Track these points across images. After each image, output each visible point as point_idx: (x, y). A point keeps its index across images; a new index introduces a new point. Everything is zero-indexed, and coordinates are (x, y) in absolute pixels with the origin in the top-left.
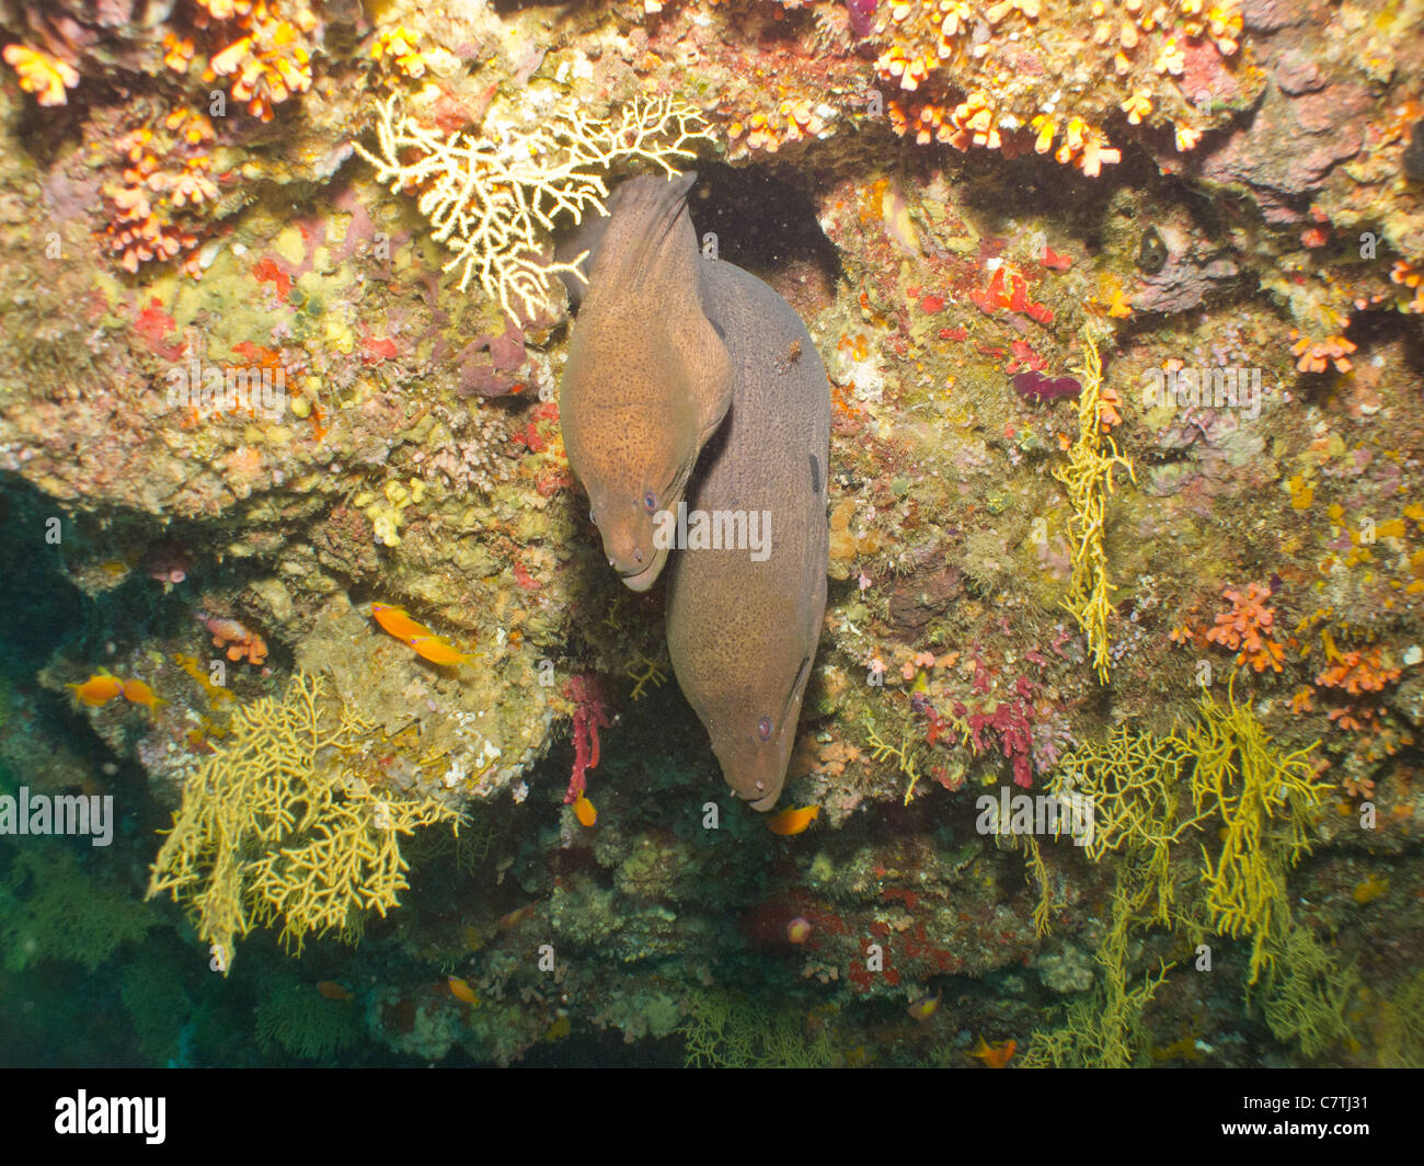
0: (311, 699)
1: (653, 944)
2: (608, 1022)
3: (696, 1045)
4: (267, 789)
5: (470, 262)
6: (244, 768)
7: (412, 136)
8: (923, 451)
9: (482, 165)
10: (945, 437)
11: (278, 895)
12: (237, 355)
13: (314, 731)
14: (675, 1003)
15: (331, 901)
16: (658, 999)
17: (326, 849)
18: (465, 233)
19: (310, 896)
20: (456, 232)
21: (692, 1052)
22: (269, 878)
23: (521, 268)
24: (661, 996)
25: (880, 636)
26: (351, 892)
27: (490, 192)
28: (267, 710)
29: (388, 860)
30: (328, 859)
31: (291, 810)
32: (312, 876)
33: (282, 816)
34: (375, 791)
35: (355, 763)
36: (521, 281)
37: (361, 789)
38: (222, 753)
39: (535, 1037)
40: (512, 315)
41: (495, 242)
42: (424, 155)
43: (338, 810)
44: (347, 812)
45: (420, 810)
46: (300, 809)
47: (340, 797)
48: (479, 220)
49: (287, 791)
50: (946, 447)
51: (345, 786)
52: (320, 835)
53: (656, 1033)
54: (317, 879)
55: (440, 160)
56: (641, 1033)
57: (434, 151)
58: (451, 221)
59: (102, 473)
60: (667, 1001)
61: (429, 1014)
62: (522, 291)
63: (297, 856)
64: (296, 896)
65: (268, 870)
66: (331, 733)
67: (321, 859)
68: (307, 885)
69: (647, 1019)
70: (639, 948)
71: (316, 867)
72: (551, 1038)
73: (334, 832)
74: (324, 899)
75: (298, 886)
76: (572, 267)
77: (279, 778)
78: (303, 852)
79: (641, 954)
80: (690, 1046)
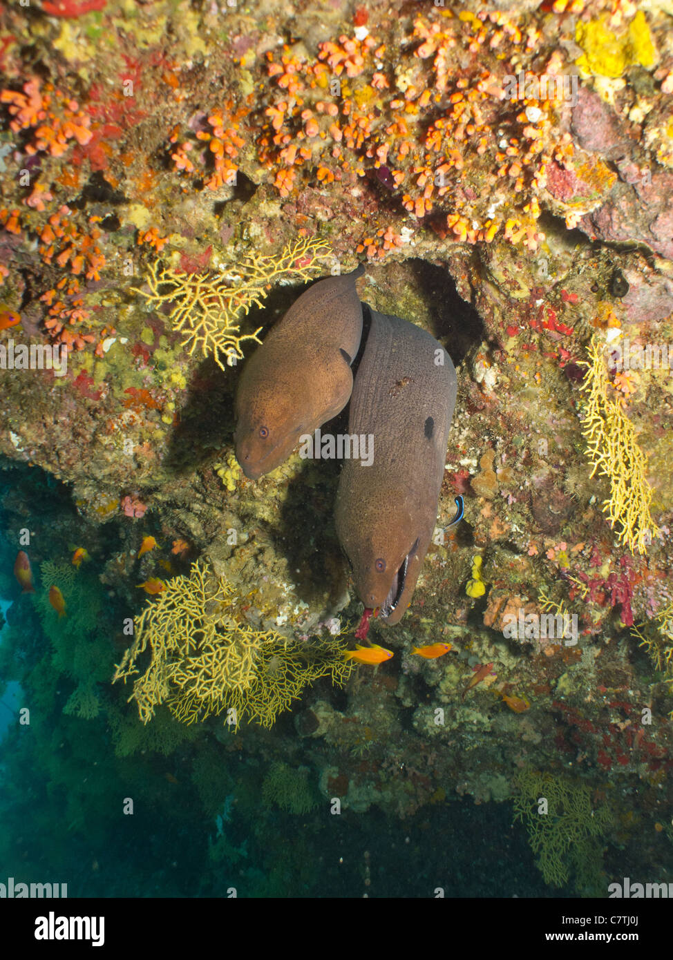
0: (203, 577)
1: (482, 740)
2: (465, 791)
3: (520, 807)
4: (181, 626)
5: (196, 340)
6: (168, 614)
7: (170, 279)
8: (529, 419)
9: (203, 289)
10: (540, 409)
11: (182, 681)
12: (128, 394)
13: (203, 593)
14: (508, 780)
15: (213, 686)
16: (497, 777)
17: (210, 657)
18: (193, 325)
19: (201, 683)
20: (187, 326)
21: (517, 812)
22: (177, 672)
23: (227, 340)
24: (498, 775)
25: (533, 533)
26: (225, 682)
27: (206, 303)
28: (180, 583)
29: (246, 663)
30: (212, 663)
31: (194, 637)
32: (202, 672)
33: (190, 640)
34: (241, 627)
35: (228, 610)
36: (227, 347)
37: (232, 624)
38: (154, 605)
39: (422, 801)
40: (221, 364)
41: (209, 328)
42: (176, 287)
43: (221, 637)
44: (225, 638)
45: (264, 636)
46: (199, 637)
47: (221, 630)
48: (201, 318)
49: (193, 627)
50: (541, 415)
51: (224, 624)
52: (208, 650)
53: (496, 799)
54: (205, 673)
55: (184, 289)
56: (487, 798)
57: (181, 285)
58: (184, 320)
59: (70, 459)
60: (502, 779)
61: (357, 785)
62: (227, 352)
63: (194, 662)
64: (192, 682)
65: (177, 668)
66: (213, 594)
67: (207, 663)
68: (199, 677)
69: (490, 790)
70: (474, 742)
71: (204, 668)
72: (433, 801)
73: (216, 648)
74: (209, 685)
75: (194, 677)
76: (254, 336)
77: (188, 620)
78: (198, 659)
79: (475, 746)
80: (516, 808)
